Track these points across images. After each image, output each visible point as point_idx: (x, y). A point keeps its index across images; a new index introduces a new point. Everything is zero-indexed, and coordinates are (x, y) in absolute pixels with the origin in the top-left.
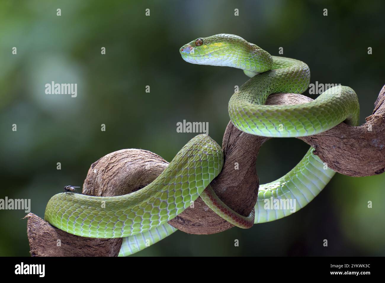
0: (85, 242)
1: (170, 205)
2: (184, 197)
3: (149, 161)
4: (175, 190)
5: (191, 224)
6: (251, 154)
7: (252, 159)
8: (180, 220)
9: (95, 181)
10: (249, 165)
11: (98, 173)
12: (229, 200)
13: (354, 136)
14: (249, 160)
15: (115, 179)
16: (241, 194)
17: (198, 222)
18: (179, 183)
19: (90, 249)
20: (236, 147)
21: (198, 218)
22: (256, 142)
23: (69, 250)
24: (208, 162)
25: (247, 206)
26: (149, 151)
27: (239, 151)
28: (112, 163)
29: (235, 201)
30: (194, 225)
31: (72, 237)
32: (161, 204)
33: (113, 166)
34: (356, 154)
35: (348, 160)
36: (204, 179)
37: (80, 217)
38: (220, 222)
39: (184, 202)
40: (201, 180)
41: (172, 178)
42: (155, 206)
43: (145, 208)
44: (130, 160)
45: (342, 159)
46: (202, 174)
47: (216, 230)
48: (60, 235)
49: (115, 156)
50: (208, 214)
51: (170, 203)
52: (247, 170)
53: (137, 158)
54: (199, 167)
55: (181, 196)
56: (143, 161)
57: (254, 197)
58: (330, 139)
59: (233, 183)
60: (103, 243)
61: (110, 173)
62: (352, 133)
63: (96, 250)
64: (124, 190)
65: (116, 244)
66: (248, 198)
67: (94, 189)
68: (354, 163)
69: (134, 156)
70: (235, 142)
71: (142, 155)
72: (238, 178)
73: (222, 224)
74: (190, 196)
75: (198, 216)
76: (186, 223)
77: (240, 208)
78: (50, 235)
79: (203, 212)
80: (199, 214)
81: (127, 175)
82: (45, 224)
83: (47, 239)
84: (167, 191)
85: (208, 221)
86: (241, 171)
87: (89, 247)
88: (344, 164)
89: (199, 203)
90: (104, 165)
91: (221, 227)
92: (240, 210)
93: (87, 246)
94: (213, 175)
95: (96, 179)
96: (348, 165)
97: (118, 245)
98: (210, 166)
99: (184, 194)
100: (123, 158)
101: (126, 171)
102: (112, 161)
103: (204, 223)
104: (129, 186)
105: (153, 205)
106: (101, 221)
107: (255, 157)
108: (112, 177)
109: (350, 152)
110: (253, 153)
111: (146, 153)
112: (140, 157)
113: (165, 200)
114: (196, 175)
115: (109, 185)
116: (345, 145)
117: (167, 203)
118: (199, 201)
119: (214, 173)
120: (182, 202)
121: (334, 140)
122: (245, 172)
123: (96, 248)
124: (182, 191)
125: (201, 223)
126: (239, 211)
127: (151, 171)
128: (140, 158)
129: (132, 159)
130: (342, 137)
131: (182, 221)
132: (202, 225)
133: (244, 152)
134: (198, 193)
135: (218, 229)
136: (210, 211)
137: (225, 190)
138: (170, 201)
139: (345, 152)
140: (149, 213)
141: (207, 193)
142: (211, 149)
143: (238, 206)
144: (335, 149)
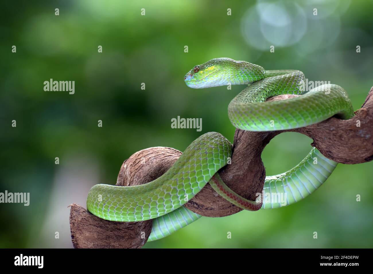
0: (115, 225)
1: (180, 191)
2: (192, 184)
3: (168, 156)
4: (183, 178)
5: (205, 208)
6: (253, 146)
7: (254, 150)
8: (195, 205)
9: (124, 174)
10: (252, 156)
11: (127, 167)
12: (236, 186)
13: (342, 128)
14: (252, 152)
15: (140, 171)
16: (246, 181)
17: (210, 206)
18: (187, 172)
19: (120, 231)
20: (241, 141)
21: (210, 203)
22: (258, 136)
23: (102, 233)
24: (213, 154)
25: (253, 192)
26: (172, 148)
27: (243, 144)
28: (139, 158)
29: (242, 188)
30: (207, 209)
31: (105, 221)
32: (172, 190)
33: (139, 161)
34: (345, 143)
35: (338, 149)
36: (210, 168)
37: (106, 204)
38: (229, 205)
39: (192, 188)
40: (207, 169)
41: (182, 168)
42: (167, 192)
43: (159, 194)
44: (154, 156)
45: (334, 149)
46: (207, 164)
47: (227, 213)
48: (95, 220)
49: (142, 153)
50: (218, 199)
51: (179, 189)
52: (250, 161)
53: (160, 154)
54: (205, 158)
55: (189, 183)
56: (164, 156)
57: (259, 184)
58: (322, 132)
59: (238, 172)
60: (131, 226)
61: (136, 167)
62: (341, 126)
63: (126, 232)
64: (147, 181)
65: (144, 227)
66: (253, 185)
67: (124, 181)
68: (344, 152)
69: (157, 152)
70: (241, 137)
71: (165, 151)
72: (242, 167)
73: (231, 208)
74: (198, 183)
75: (209, 201)
76: (200, 207)
77: (246, 194)
78: (87, 220)
79: (214, 197)
80: (210, 199)
81: (150, 168)
82: (83, 212)
83: (84, 224)
84: (177, 179)
85: (218, 205)
86: (244, 161)
87: (119, 229)
88: (336, 152)
89: (210, 190)
90: (132, 161)
91: (231, 210)
92: (247, 195)
93: (117, 229)
94: (219, 165)
95: (126, 173)
96: (340, 154)
97: (146, 228)
98: (215, 157)
99: (192, 182)
100: (148, 154)
101: (149, 165)
102: (139, 157)
103: (215, 207)
104: (151, 177)
105: (165, 192)
106: (123, 206)
107: (258, 150)
108: (138, 170)
109: (339, 142)
110: (255, 145)
111: (170, 150)
112: (163, 152)
113: (175, 187)
114: (202, 165)
115: (135, 177)
116: (334, 136)
117: (177, 189)
118: (210, 188)
119: (219, 163)
120: (191, 188)
121: (325, 132)
122: (249, 162)
123: (126, 230)
124: (189, 179)
125: (213, 207)
126: (245, 196)
127: (169, 164)
128: (162, 154)
129: (156, 154)
130: (332, 129)
131: (197, 206)
132: (214, 209)
133: (247, 145)
134: (205, 181)
135: (228, 212)
136: (219, 197)
137: (231, 178)
138: (179, 188)
139: (336, 142)
140: (162, 198)
141: (214, 181)
142: (218, 143)
143: (244, 191)
144: (326, 140)
